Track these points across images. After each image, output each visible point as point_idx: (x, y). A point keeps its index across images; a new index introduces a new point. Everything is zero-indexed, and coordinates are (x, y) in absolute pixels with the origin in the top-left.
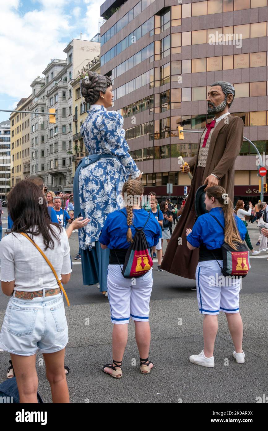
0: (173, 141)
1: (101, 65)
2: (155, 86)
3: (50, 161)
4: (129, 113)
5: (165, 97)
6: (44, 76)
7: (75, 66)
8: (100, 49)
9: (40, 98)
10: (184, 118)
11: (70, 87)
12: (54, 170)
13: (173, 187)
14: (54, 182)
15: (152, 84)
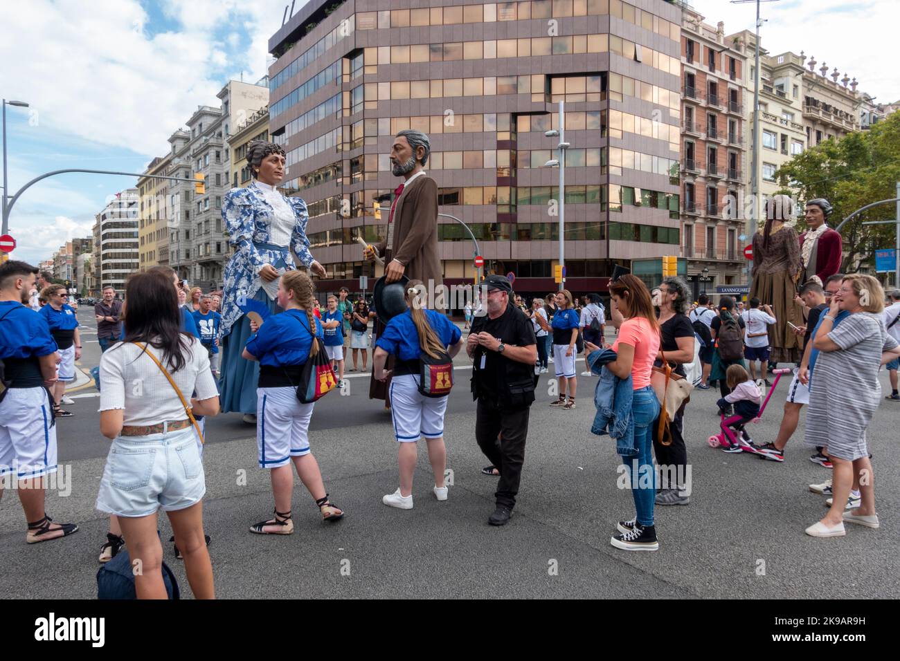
0: (368, 221)
1: (271, 118)
2: (344, 149)
3: (199, 246)
4: (309, 183)
5: (355, 164)
6: (188, 128)
7: (233, 117)
8: (268, 97)
9: (182, 158)
10: (381, 192)
11: (226, 145)
12: (204, 258)
13: (368, 280)
14: (204, 274)
15: (340, 147)
